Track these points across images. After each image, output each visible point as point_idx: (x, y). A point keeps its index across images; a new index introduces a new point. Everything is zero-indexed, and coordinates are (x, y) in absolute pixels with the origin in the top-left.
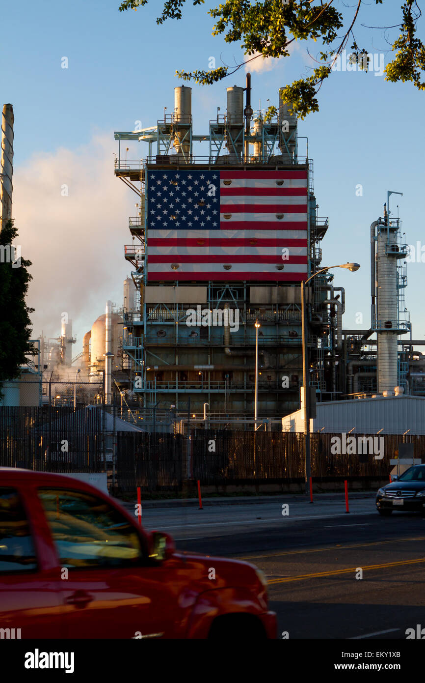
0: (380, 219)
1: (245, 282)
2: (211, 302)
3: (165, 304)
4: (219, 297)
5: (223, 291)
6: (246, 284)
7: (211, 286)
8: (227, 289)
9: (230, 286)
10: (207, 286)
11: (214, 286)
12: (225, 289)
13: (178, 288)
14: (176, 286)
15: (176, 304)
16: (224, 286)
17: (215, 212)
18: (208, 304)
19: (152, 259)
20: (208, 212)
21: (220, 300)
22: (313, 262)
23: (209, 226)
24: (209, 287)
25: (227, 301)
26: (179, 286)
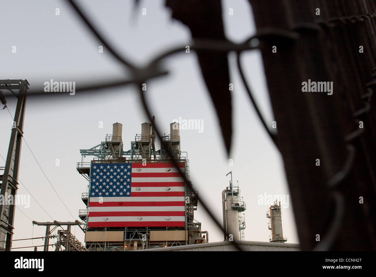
0: (227, 188)
1: (147, 228)
2: (126, 241)
3: (98, 242)
4: (131, 238)
5: (133, 234)
6: (148, 229)
7: (126, 231)
8: (136, 232)
9: (138, 231)
10: (124, 231)
11: (128, 231)
12: (135, 233)
13: (106, 232)
14: (105, 231)
15: (104, 242)
16: (135, 231)
17: (128, 187)
18: (124, 242)
19: (92, 214)
20: (125, 187)
21: (132, 239)
22: (188, 215)
23: (125, 195)
24: (125, 231)
25: (136, 239)
26: (107, 231)
